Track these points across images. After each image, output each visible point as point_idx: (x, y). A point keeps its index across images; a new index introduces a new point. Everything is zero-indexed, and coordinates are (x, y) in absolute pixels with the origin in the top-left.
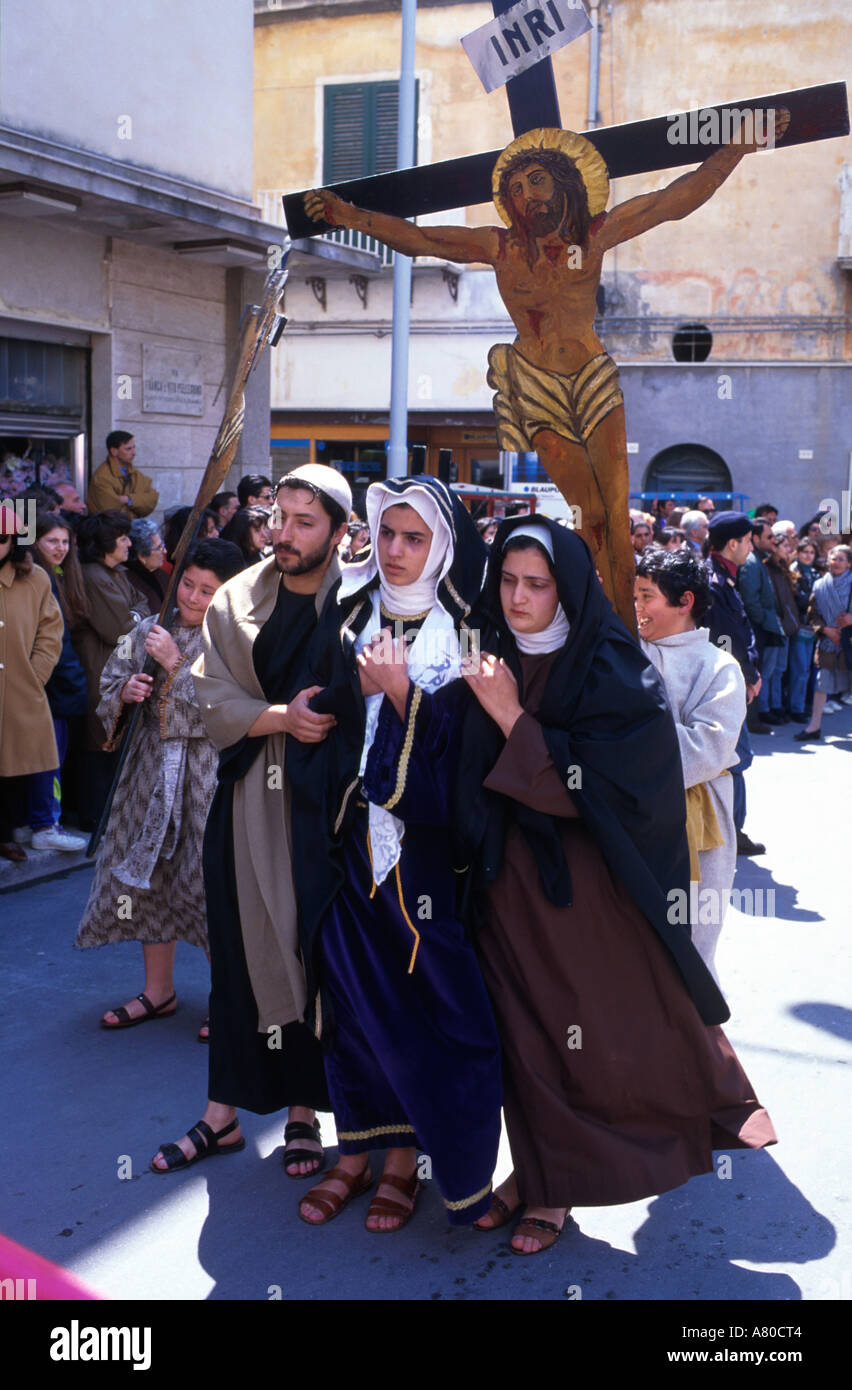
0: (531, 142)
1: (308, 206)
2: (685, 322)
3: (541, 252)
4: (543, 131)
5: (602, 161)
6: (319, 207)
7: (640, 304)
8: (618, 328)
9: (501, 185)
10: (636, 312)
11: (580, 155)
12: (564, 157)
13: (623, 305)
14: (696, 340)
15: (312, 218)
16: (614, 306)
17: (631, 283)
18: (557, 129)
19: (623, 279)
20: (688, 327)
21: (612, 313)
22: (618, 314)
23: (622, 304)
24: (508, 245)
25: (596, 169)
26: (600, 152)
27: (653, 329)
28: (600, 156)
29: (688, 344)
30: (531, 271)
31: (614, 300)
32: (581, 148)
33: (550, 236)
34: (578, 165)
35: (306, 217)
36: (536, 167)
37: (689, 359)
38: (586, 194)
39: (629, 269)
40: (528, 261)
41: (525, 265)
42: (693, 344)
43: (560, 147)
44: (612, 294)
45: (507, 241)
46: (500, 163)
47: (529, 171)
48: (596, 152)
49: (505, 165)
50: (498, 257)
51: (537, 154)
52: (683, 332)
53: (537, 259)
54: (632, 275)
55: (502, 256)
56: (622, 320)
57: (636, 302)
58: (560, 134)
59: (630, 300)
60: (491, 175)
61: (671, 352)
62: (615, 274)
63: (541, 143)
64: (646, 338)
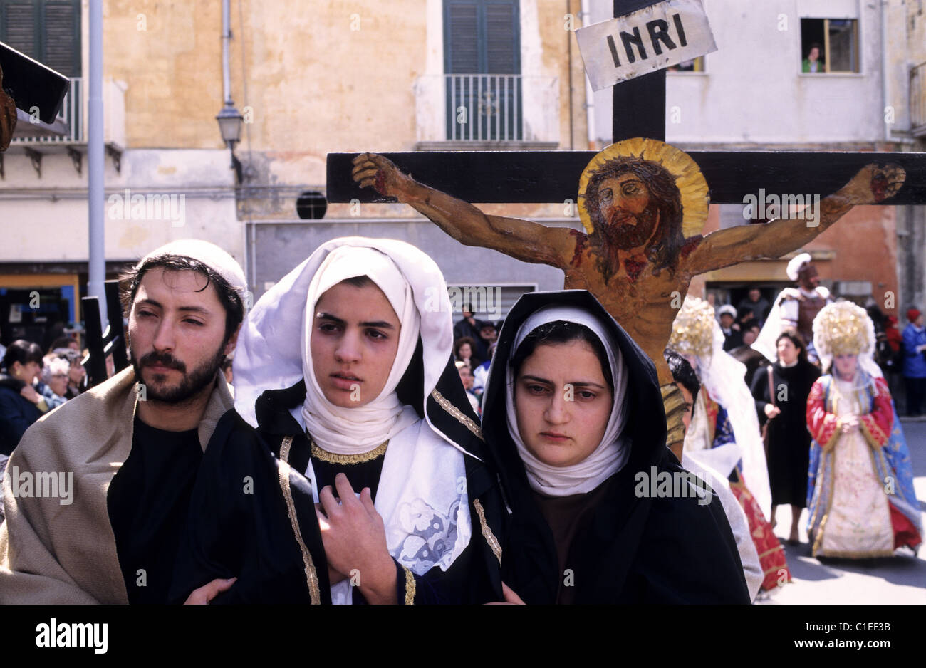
0: (631, 150)
1: (356, 169)
2: (306, 190)
3: (622, 265)
4: (646, 141)
5: (705, 184)
6: (371, 173)
7: (270, 176)
8: (254, 194)
9: (589, 189)
10: (267, 181)
11: (682, 173)
12: (665, 173)
13: (257, 177)
14: (314, 204)
15: (359, 183)
16: (250, 178)
17: (262, 160)
18: (662, 143)
19: (256, 157)
20: (308, 194)
21: (249, 182)
22: (253, 183)
23: (255, 176)
24: (585, 252)
25: (697, 191)
26: (704, 174)
27: (281, 194)
28: (704, 179)
29: (307, 206)
30: (606, 283)
31: (250, 172)
32: (684, 167)
33: (635, 251)
34: (678, 183)
35: (353, 181)
36: (633, 176)
37: (309, 217)
38: (682, 214)
39: (261, 150)
40: (605, 273)
41: (600, 276)
42: (312, 206)
43: (662, 161)
44: (248, 168)
45: (584, 247)
46: (593, 165)
47: (625, 178)
48: (701, 174)
49: (597, 168)
50: (572, 263)
51: (634, 163)
52: (305, 197)
53: (616, 273)
54: (263, 154)
55: (576, 261)
56: (257, 188)
57: (267, 175)
58: (664, 149)
59: (262, 173)
60: (580, 175)
61: (295, 213)
62: (249, 153)
63: (642, 153)
64: (276, 201)
